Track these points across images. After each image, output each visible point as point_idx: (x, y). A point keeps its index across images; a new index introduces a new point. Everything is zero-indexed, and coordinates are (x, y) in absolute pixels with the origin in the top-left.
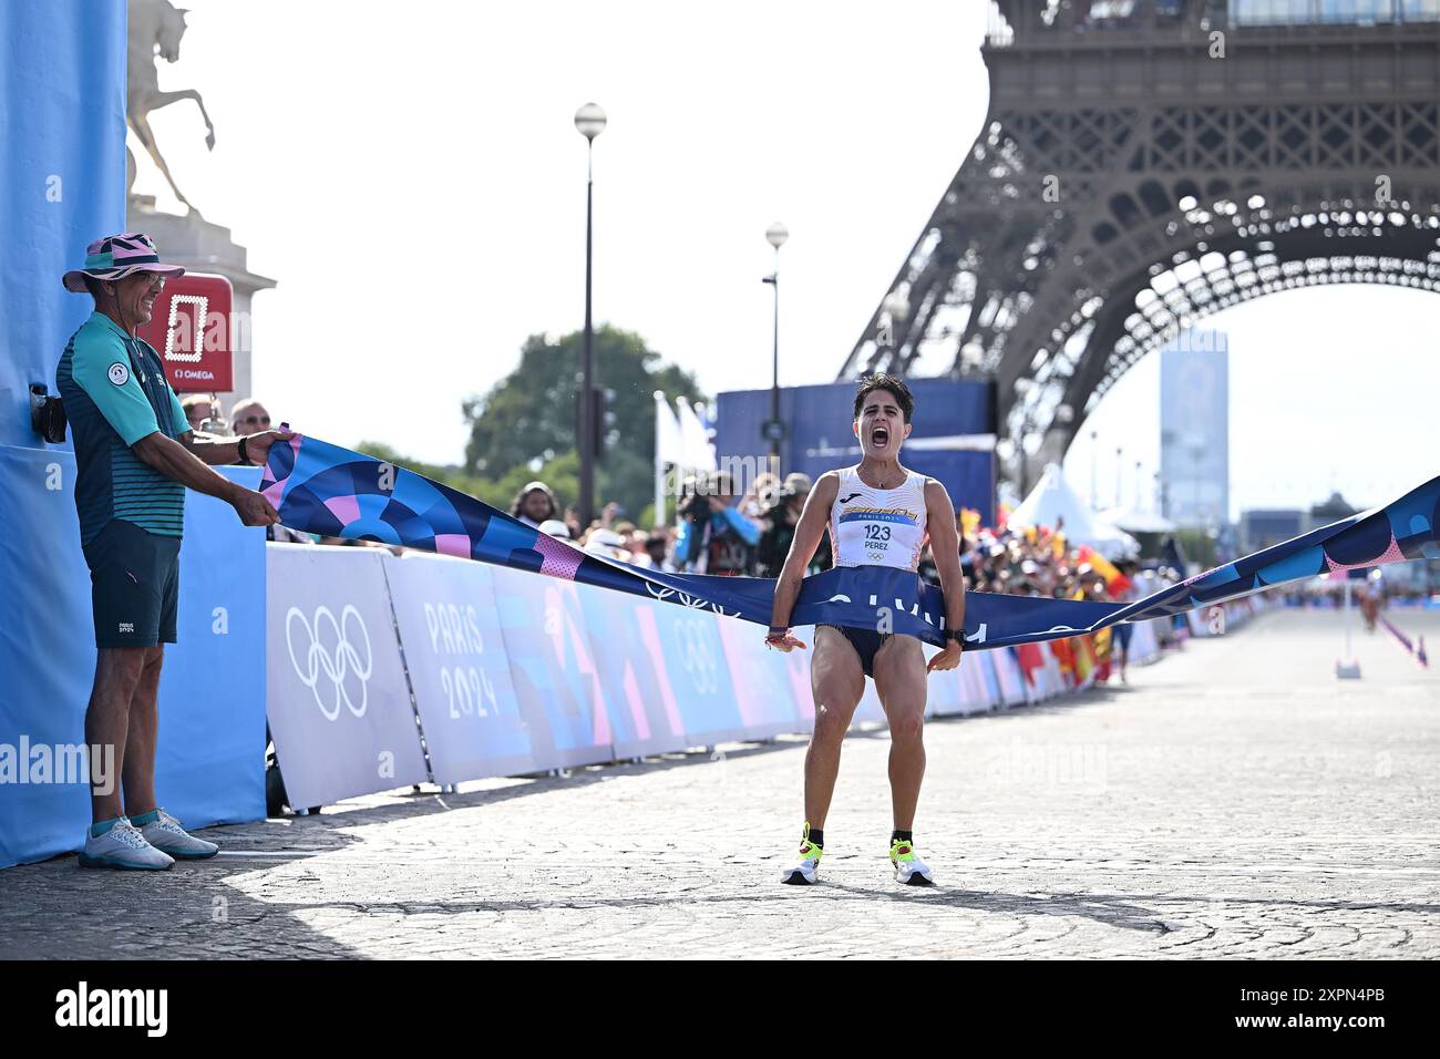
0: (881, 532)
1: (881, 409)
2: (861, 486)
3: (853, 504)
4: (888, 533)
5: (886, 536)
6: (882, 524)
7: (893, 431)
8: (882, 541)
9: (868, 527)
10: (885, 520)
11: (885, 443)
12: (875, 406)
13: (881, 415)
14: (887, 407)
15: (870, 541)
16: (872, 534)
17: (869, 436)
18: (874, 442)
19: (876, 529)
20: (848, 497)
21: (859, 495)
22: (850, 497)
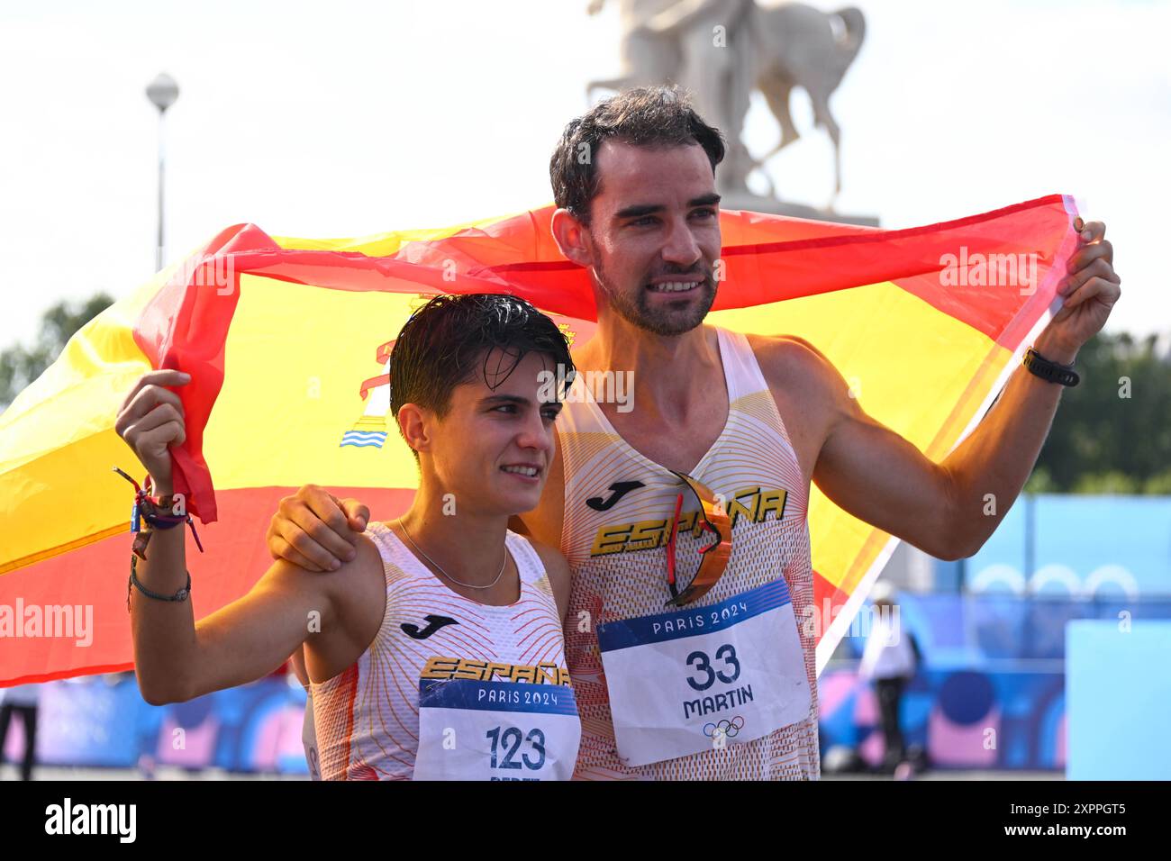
0: (526, 748)
3: (443, 646)
4: (540, 748)
5: (535, 756)
6: (524, 721)
9: (493, 734)
16: (501, 754)
19: (512, 740)
20: (423, 625)
21: (450, 621)
22: (428, 623)
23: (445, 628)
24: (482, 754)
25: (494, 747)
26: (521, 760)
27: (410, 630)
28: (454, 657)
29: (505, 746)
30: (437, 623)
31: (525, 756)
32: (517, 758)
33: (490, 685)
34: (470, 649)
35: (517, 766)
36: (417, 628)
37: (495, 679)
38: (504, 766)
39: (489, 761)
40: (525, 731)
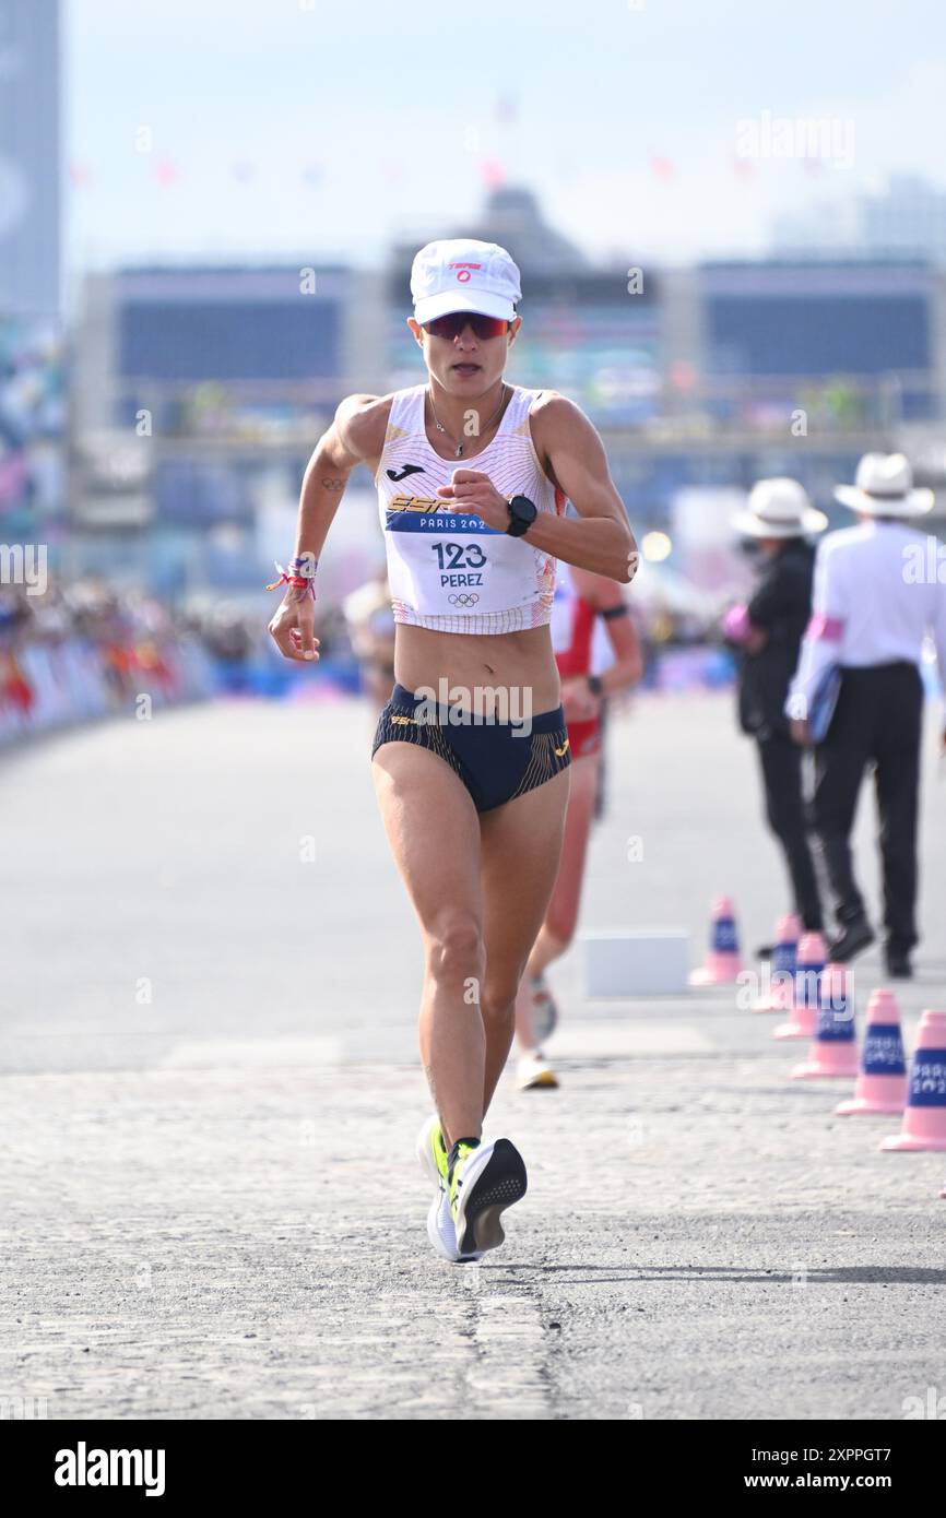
0: (466, 554)
2: (422, 448)
3: (408, 487)
4: (479, 554)
5: (477, 559)
6: (463, 539)
8: (468, 570)
9: (438, 547)
10: (469, 530)
15: (449, 572)
16: (448, 559)
19: (455, 551)
20: (400, 471)
21: (420, 470)
22: (403, 470)
23: (414, 475)
24: (433, 561)
25: (441, 555)
26: (465, 562)
27: (391, 474)
28: (410, 495)
29: (450, 553)
30: (410, 470)
31: (468, 560)
32: (462, 560)
33: (435, 516)
34: (425, 490)
35: (463, 566)
36: (395, 473)
37: (439, 512)
38: (449, 566)
39: (437, 564)
40: (464, 546)
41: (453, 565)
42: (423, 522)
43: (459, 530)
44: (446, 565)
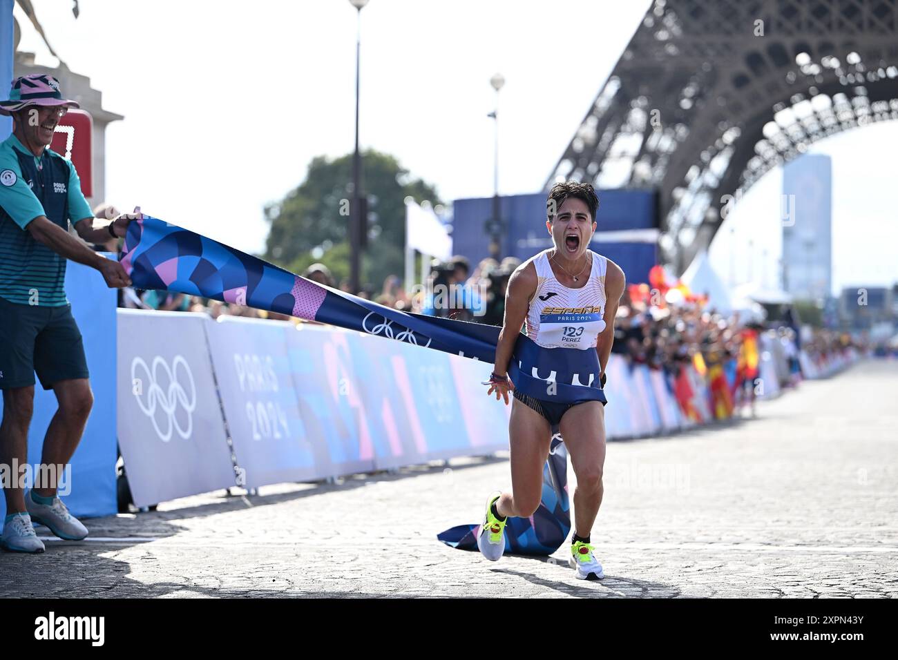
1: (574, 216)
2: (555, 286)
3: (551, 303)
6: (576, 325)
7: (584, 235)
9: (566, 328)
10: (579, 321)
11: (577, 245)
12: (567, 214)
13: (574, 222)
14: (578, 214)
15: (567, 337)
16: (568, 332)
17: (563, 240)
18: (567, 244)
20: (546, 296)
21: (555, 294)
23: (552, 297)
27: (542, 298)
29: (570, 331)
30: (550, 295)
32: (575, 334)
34: (559, 304)
36: (544, 297)
37: (566, 313)
38: (568, 335)
40: (577, 328)
41: (570, 335)
42: (559, 319)
43: (576, 321)
44: (567, 334)
